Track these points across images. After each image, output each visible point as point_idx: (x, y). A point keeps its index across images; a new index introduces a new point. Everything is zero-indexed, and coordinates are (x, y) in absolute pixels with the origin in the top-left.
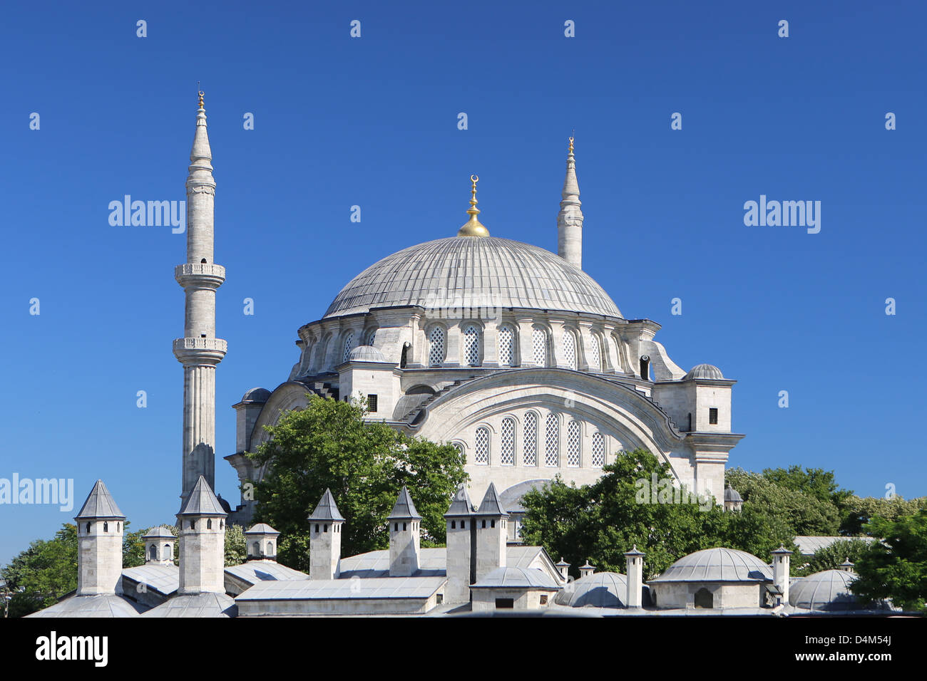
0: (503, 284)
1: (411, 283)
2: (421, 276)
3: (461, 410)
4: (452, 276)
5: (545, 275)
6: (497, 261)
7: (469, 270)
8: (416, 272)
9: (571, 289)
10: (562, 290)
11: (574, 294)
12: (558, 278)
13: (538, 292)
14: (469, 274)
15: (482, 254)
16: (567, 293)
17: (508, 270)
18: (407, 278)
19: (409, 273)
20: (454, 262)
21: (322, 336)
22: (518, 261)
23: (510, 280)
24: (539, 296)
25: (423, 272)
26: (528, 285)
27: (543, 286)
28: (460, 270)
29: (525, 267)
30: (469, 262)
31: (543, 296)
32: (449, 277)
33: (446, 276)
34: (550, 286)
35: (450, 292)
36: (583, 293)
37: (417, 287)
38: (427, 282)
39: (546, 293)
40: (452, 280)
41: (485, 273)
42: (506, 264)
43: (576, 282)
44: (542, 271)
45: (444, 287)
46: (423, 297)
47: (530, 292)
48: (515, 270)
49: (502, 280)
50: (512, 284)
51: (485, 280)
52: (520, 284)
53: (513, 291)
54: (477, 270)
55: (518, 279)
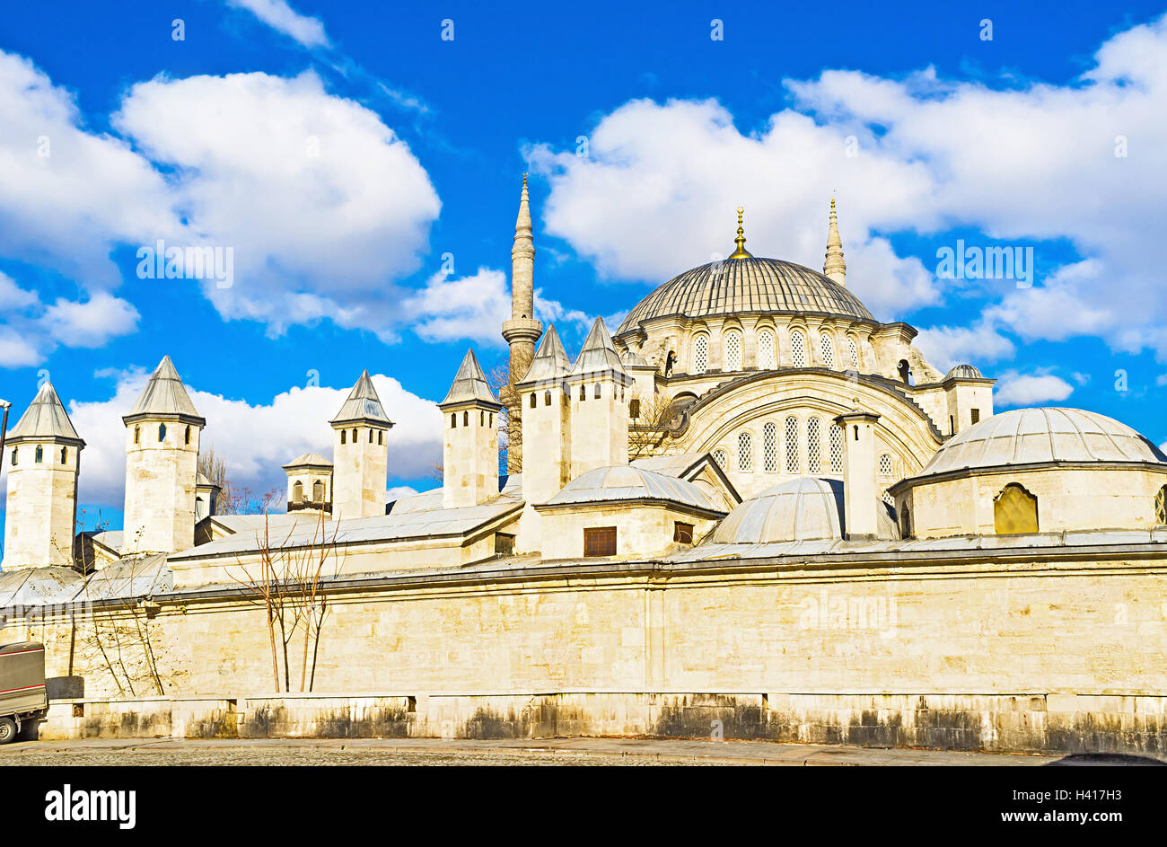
0: (762, 291)
1: (678, 298)
3: (722, 414)
4: (715, 288)
5: (802, 282)
6: (758, 273)
7: (731, 282)
8: (683, 288)
9: (828, 295)
10: (819, 295)
11: (831, 300)
12: (815, 285)
13: (796, 297)
14: (731, 285)
15: (744, 268)
16: (824, 299)
17: (767, 280)
18: (675, 294)
19: (677, 290)
20: (717, 276)
22: (777, 271)
23: (769, 287)
24: (796, 300)
25: (689, 288)
26: (786, 291)
27: (801, 292)
28: (723, 282)
29: (783, 276)
30: (731, 275)
31: (800, 299)
32: (712, 288)
33: (710, 288)
34: (808, 292)
35: (713, 303)
36: (840, 300)
37: (684, 301)
38: (692, 296)
39: (803, 298)
40: (715, 292)
41: (746, 281)
42: (765, 273)
43: (833, 290)
44: (800, 279)
45: (708, 298)
46: (688, 309)
47: (788, 297)
48: (775, 280)
49: (762, 289)
50: (770, 291)
51: (746, 288)
52: (778, 291)
53: (771, 296)
54: (738, 281)
55: (777, 287)
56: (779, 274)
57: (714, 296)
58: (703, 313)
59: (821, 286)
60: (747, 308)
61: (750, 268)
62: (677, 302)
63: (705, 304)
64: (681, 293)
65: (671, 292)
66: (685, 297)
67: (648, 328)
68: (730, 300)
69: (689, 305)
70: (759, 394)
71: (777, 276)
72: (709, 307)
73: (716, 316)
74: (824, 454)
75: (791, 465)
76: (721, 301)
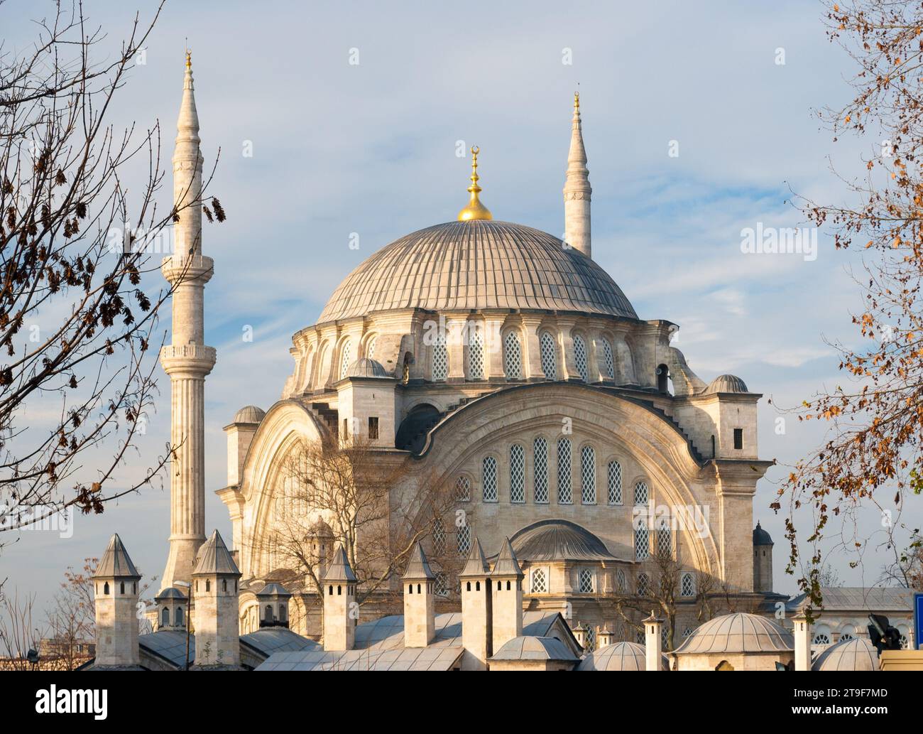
0: (509, 279)
1: (411, 279)
2: (421, 272)
3: (467, 435)
4: (454, 270)
5: (552, 266)
8: (416, 266)
9: (581, 284)
10: (571, 285)
12: (567, 270)
14: (472, 267)
15: (485, 243)
16: (577, 290)
17: (513, 262)
18: (406, 273)
19: (408, 267)
20: (456, 252)
21: (318, 344)
22: (523, 250)
24: (548, 295)
25: (423, 266)
26: (536, 280)
27: (552, 282)
28: (463, 263)
30: (472, 253)
31: (552, 294)
32: (451, 271)
33: (448, 270)
34: (559, 281)
35: (453, 290)
36: (594, 289)
37: (418, 284)
38: (427, 278)
39: (554, 289)
40: (454, 276)
41: (489, 266)
42: (511, 255)
43: (586, 275)
44: (550, 263)
45: (446, 284)
46: (424, 296)
47: (537, 288)
48: (521, 262)
49: (508, 275)
50: (518, 279)
51: (489, 275)
52: (527, 279)
53: (519, 288)
54: (480, 263)
55: (525, 274)
56: (527, 255)
57: (453, 283)
58: (441, 304)
60: (492, 304)
61: (492, 243)
62: (410, 285)
63: (444, 292)
64: (414, 271)
65: (401, 267)
66: (419, 278)
68: (472, 288)
69: (425, 291)
70: (507, 411)
71: (524, 257)
72: (448, 296)
73: (457, 311)
74: (575, 481)
75: (539, 494)
76: (462, 291)
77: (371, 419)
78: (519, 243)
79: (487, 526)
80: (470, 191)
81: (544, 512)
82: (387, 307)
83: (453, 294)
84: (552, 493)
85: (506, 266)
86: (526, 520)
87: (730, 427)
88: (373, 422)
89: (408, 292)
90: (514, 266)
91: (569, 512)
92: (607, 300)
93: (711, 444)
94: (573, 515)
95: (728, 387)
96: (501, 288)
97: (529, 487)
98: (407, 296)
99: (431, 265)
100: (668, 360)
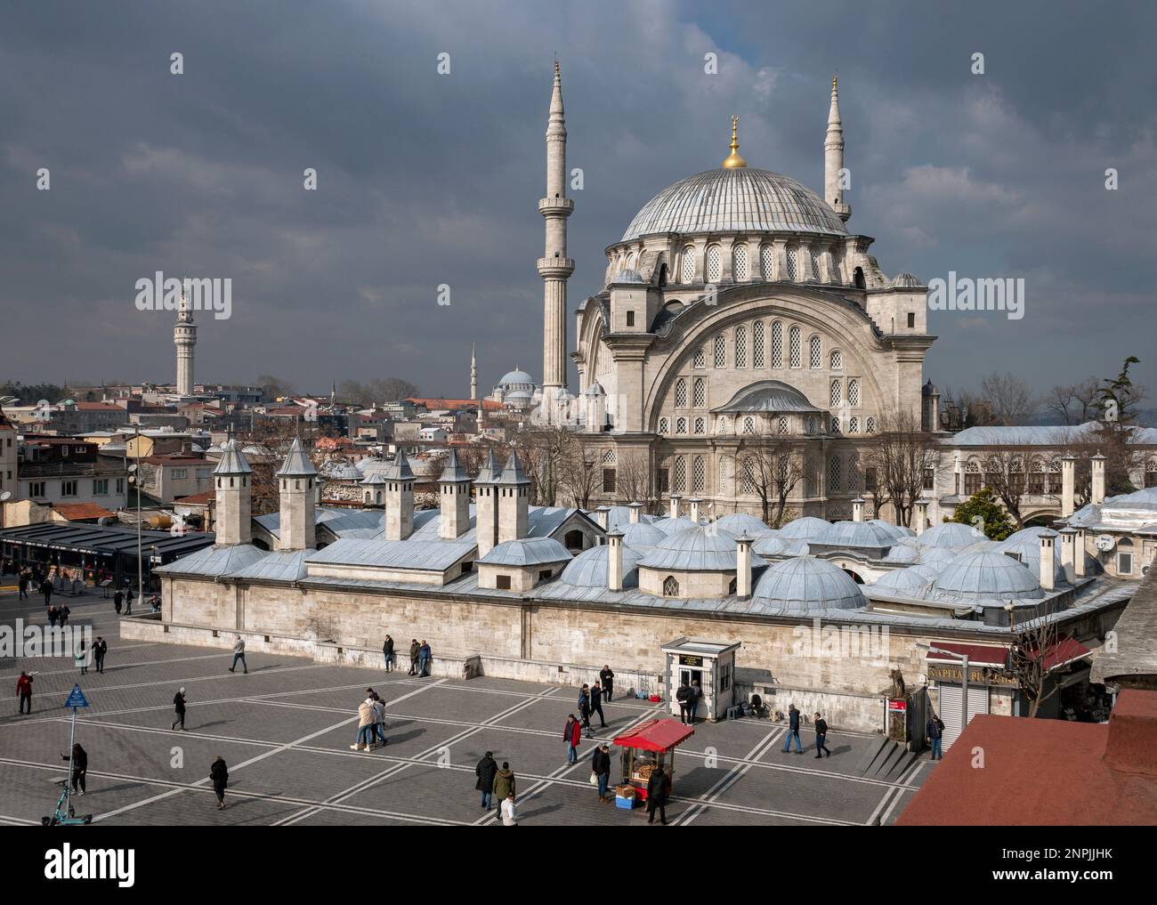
0: (741, 209)
1: (674, 212)
2: (681, 206)
4: (703, 204)
5: (776, 200)
6: (740, 190)
7: (716, 198)
8: (679, 202)
9: (798, 211)
10: (789, 212)
11: (799, 215)
12: (787, 201)
13: (769, 215)
14: (716, 202)
15: (729, 183)
16: (793, 215)
17: (746, 197)
18: (671, 209)
19: (674, 202)
20: (707, 191)
22: (757, 188)
23: (747, 205)
24: (770, 219)
25: (683, 201)
26: (762, 210)
27: (774, 210)
28: (710, 198)
29: (761, 193)
30: (718, 192)
31: (773, 218)
32: (701, 204)
33: (699, 206)
34: (780, 209)
35: (701, 218)
36: (808, 214)
37: (678, 215)
38: (685, 209)
39: (775, 215)
40: (703, 208)
41: (728, 201)
42: (746, 192)
43: (803, 204)
44: (775, 196)
45: (698, 212)
46: (681, 224)
47: (762, 215)
48: (753, 197)
49: (741, 206)
50: (748, 209)
51: (728, 206)
52: (755, 209)
53: (748, 215)
54: (723, 198)
55: (754, 205)
56: (757, 191)
57: (702, 214)
58: (691, 229)
59: (793, 201)
60: (727, 227)
61: (734, 183)
62: (672, 216)
63: (694, 220)
64: (677, 205)
65: (669, 203)
66: (679, 210)
67: (646, 242)
68: (714, 218)
69: (682, 219)
71: (755, 193)
72: (697, 223)
73: (701, 235)
74: (785, 353)
75: (757, 362)
76: (707, 218)
77: (628, 312)
78: (754, 183)
79: (717, 385)
80: (731, 147)
81: (759, 375)
82: (656, 231)
83: (700, 222)
84: (767, 361)
85: (741, 200)
86: (747, 381)
87: (905, 312)
88: (630, 315)
89: (670, 221)
90: (747, 200)
91: (780, 374)
92: (818, 221)
93: (891, 324)
94: (783, 377)
95: (905, 283)
96: (734, 216)
97: (749, 357)
98: (669, 224)
99: (689, 200)
100: (862, 263)
